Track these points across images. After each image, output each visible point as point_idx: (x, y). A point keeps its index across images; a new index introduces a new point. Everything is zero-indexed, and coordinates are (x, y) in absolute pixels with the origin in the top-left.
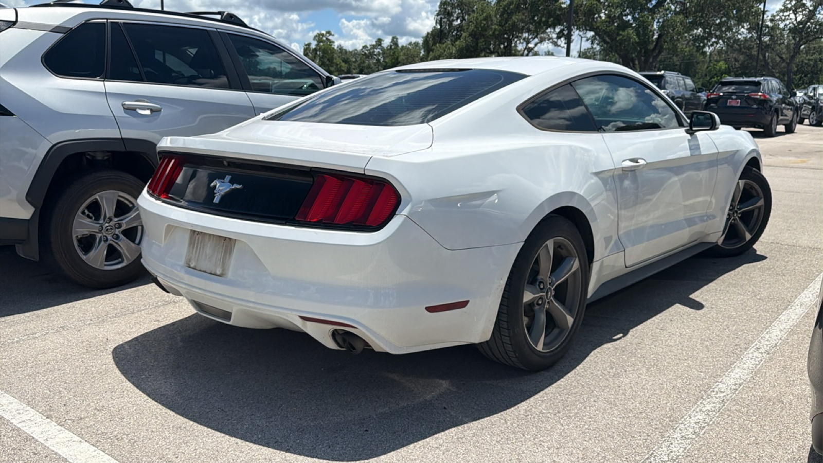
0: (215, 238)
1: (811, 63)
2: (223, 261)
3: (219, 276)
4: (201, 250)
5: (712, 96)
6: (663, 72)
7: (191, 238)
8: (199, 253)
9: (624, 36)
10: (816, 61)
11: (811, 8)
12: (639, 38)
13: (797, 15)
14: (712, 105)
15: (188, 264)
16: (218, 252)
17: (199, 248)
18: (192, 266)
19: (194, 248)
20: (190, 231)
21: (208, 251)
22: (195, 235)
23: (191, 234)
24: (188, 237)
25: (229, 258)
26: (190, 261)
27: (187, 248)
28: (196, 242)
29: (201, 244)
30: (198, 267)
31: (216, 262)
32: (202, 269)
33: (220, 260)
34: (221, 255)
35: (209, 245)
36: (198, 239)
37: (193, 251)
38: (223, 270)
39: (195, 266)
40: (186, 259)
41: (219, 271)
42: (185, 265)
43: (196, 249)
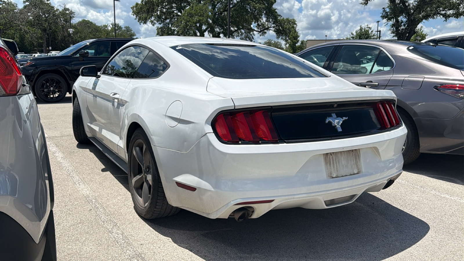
0: (345, 153)
2: (356, 164)
3: (357, 174)
4: (338, 164)
7: (326, 159)
8: (337, 166)
15: (330, 176)
16: (350, 160)
17: (335, 163)
18: (334, 176)
19: (331, 165)
20: (322, 156)
21: (343, 162)
22: (328, 157)
23: (324, 157)
24: (322, 159)
25: (359, 161)
26: (331, 174)
27: (325, 167)
28: (331, 160)
29: (336, 160)
30: (340, 175)
31: (351, 167)
32: (343, 175)
33: (354, 165)
34: (354, 161)
35: (343, 159)
36: (332, 158)
37: (331, 167)
38: (358, 170)
39: (337, 175)
40: (327, 174)
41: (356, 171)
42: (328, 178)
43: (333, 165)
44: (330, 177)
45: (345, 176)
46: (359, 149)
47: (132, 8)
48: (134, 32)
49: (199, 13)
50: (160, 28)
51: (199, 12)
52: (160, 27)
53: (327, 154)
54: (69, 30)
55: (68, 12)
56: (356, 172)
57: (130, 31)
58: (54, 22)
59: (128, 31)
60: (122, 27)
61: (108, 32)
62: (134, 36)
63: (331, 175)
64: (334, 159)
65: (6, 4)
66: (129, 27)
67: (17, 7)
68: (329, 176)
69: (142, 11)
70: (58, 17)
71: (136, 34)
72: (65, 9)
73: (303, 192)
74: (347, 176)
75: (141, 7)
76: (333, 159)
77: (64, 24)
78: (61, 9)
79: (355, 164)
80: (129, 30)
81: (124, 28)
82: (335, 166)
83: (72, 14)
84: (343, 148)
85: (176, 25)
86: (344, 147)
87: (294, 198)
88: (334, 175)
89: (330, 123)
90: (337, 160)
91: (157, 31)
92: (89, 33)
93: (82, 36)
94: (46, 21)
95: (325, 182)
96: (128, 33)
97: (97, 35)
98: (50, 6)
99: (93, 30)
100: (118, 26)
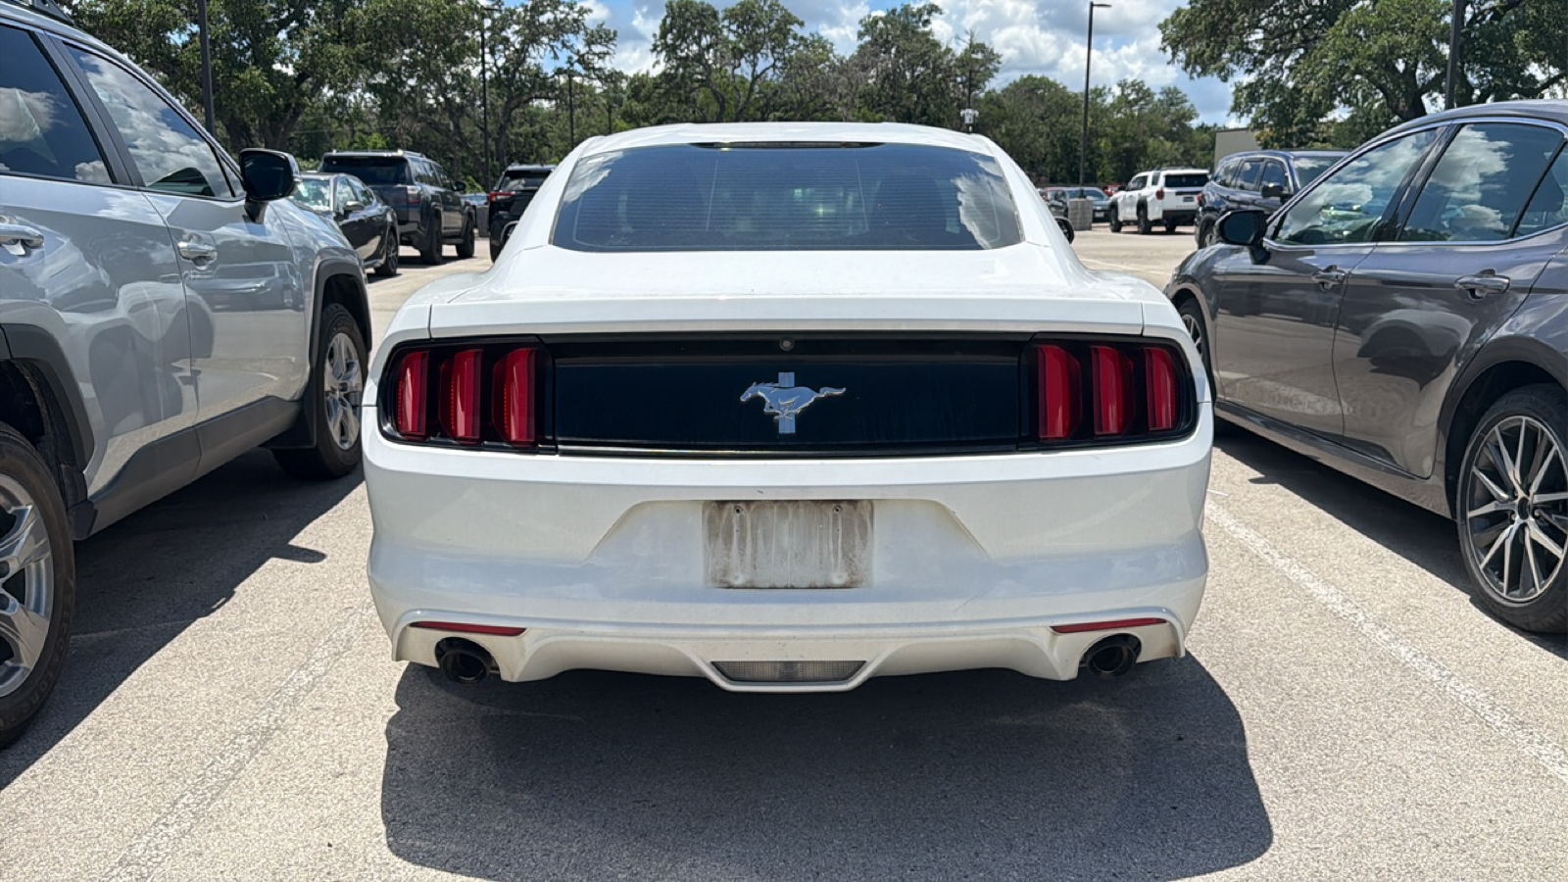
1: (522, 139)
2: (845, 555)
3: (844, 587)
4: (760, 542)
5: (499, 197)
6: (400, 153)
7: (711, 522)
8: (755, 551)
9: (243, 81)
10: (527, 136)
11: (518, 46)
12: (275, 88)
13: (497, 57)
14: (501, 212)
15: (721, 581)
16: (821, 538)
17: (749, 538)
18: (739, 582)
19: (731, 543)
20: (700, 507)
21: (786, 541)
22: (725, 515)
23: (707, 512)
24: (696, 523)
25: (865, 544)
26: (725, 573)
27: (705, 546)
28: (735, 528)
29: (754, 528)
30: (759, 581)
31: (821, 562)
32: (778, 585)
33: (836, 554)
34: (835, 542)
35: (785, 527)
36: (742, 520)
37: (729, 550)
38: (853, 573)
39: (751, 582)
40: (710, 570)
41: (839, 577)
42: (710, 584)
43: (739, 544)
44: (717, 584)
45: (786, 588)
46: (870, 502)
47: (1160, 26)
48: (1192, 106)
49: (1395, 21)
50: (1246, 88)
51: (1394, 16)
52: (1245, 84)
53: (722, 503)
54: (962, 113)
55: (979, 56)
56: (837, 581)
57: (1177, 104)
58: (935, 91)
59: (1172, 104)
60: (1153, 90)
61: (1099, 112)
62: (1191, 118)
63: (726, 579)
64: (749, 526)
65: (807, 46)
66: (1176, 91)
67: (831, 51)
68: (714, 580)
69: (1193, 34)
70: (949, 73)
71: (1198, 111)
72: (971, 45)
73: (606, 619)
74: (793, 588)
75: (1187, 20)
76: (742, 527)
77: (964, 94)
78: (959, 49)
79: (840, 551)
80: (1175, 101)
81: (1161, 93)
82: (749, 550)
83: (992, 60)
84: (760, 489)
85: (1303, 72)
86: (764, 487)
87: (582, 633)
88: (736, 578)
89: (758, 402)
90: (759, 531)
91: (1232, 98)
92: (1037, 119)
93: (1014, 130)
94: (913, 88)
95: (691, 596)
96: (1173, 109)
97: (1061, 124)
98: (928, 40)
99: (1050, 107)
100: (1141, 88)
